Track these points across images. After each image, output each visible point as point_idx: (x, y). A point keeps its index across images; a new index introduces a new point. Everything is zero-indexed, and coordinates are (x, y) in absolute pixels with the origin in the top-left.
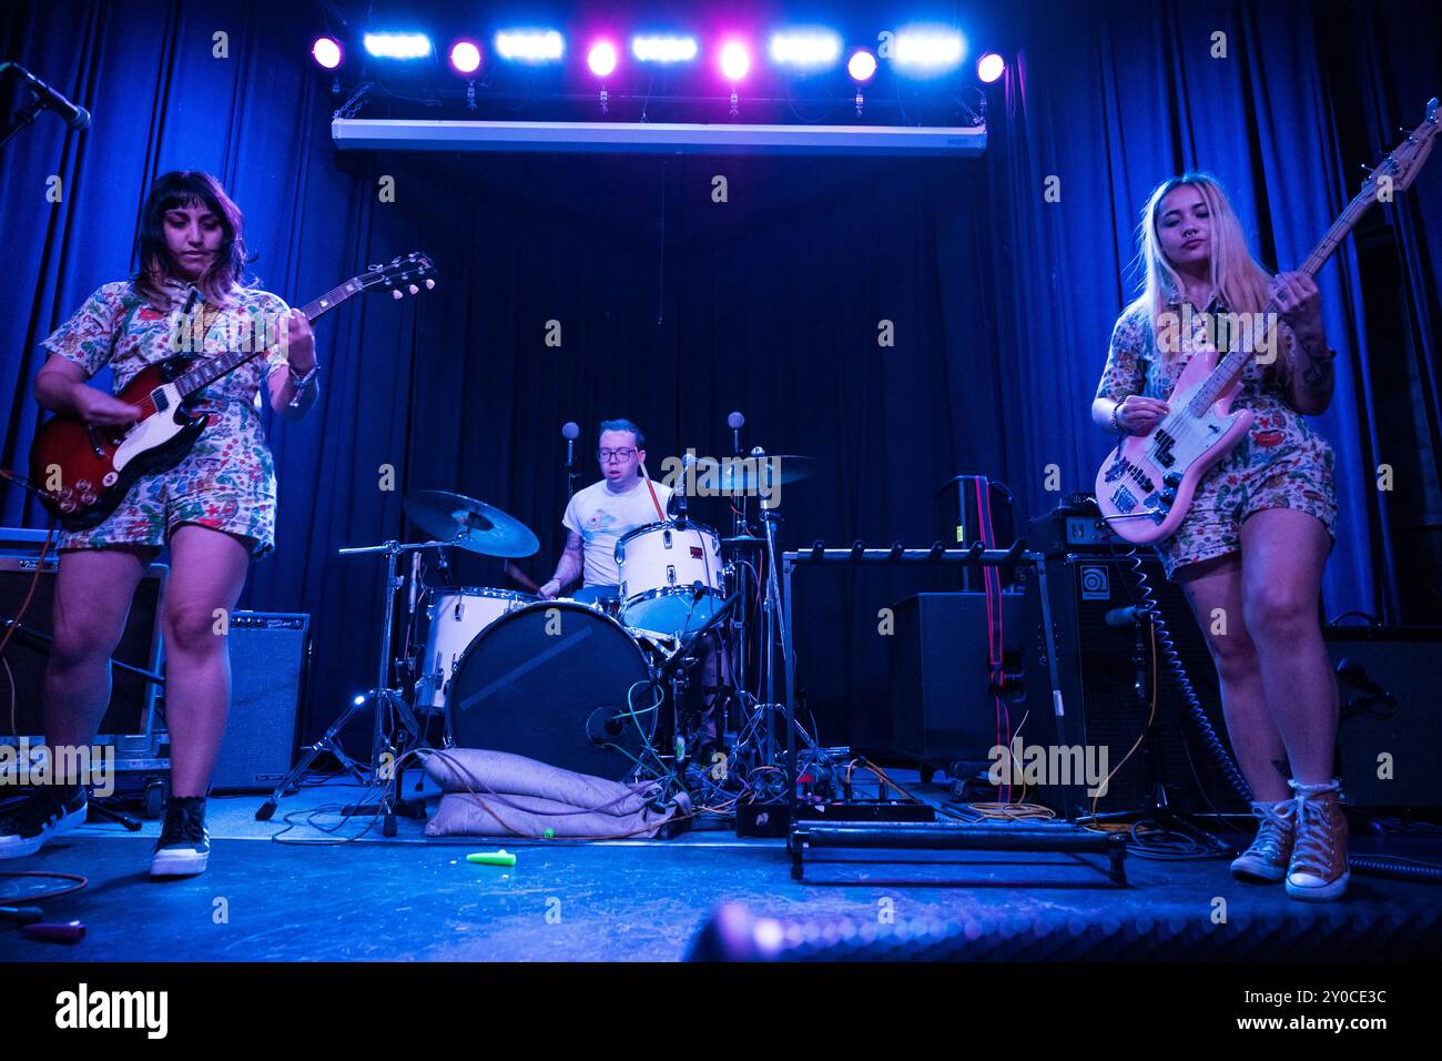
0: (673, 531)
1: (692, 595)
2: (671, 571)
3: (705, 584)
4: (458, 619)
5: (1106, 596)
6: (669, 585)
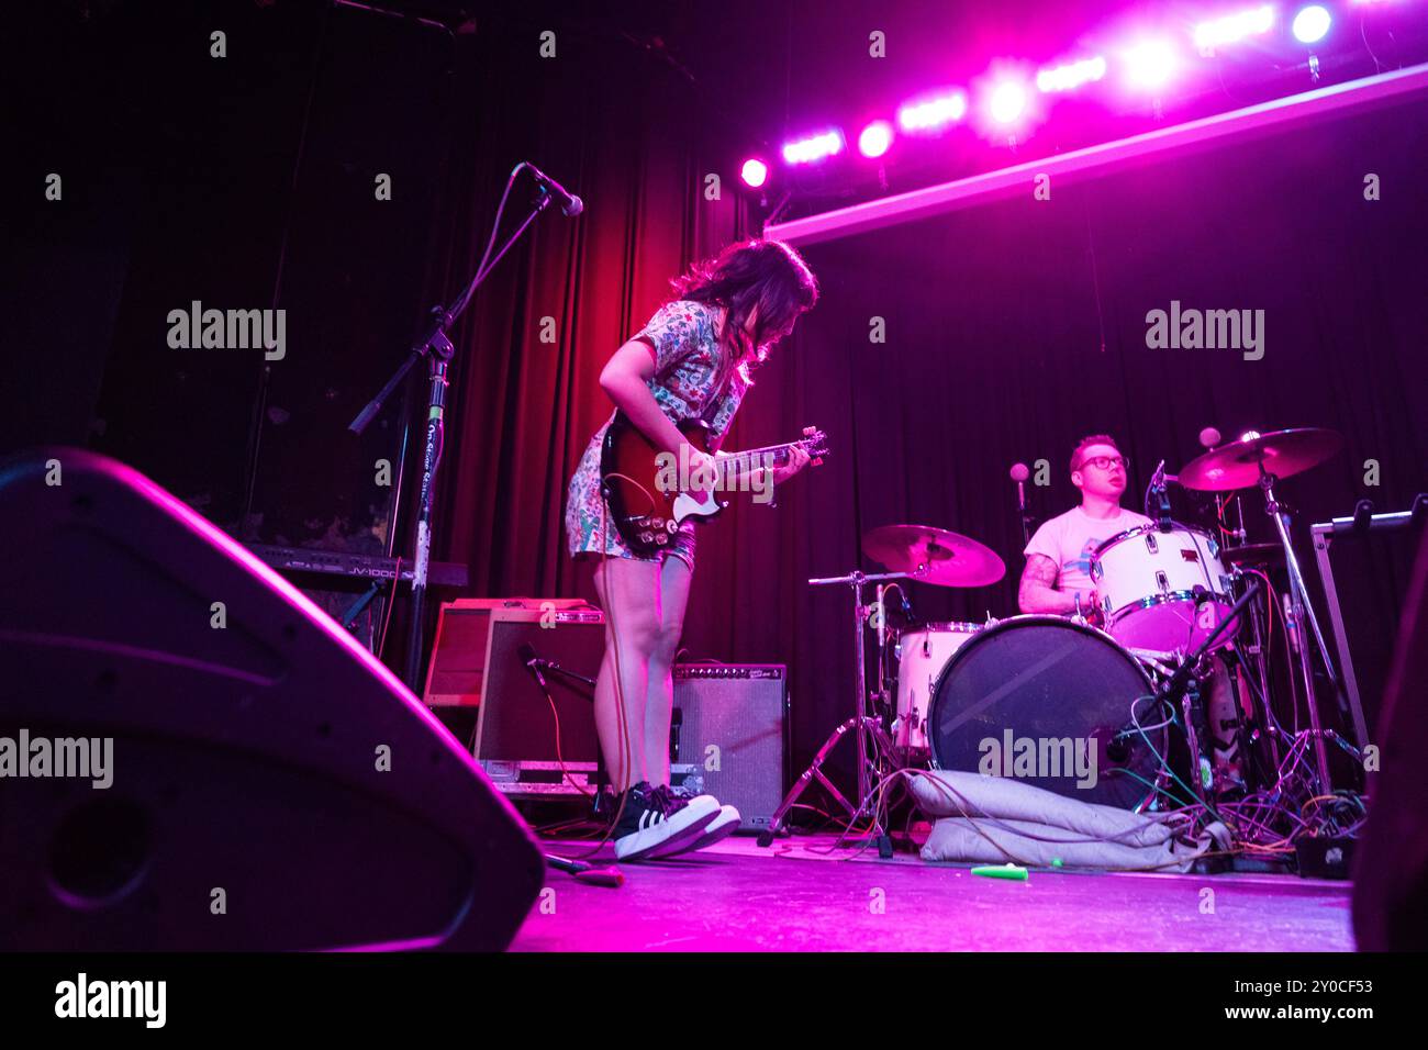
0: (1158, 535)
1: (1192, 601)
2: (1162, 576)
6: (1162, 592)
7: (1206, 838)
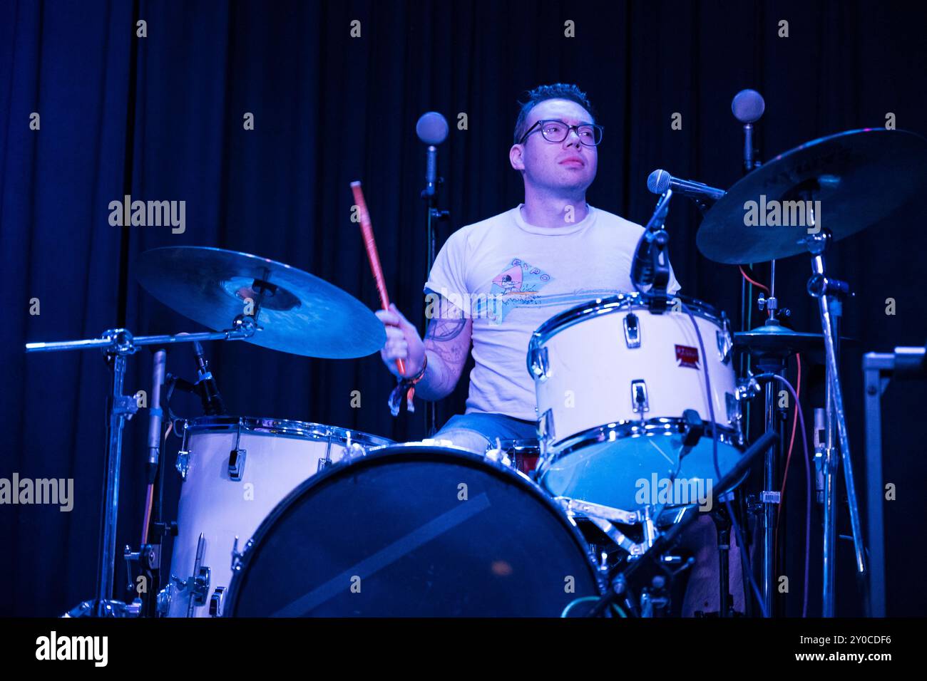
0: (643, 315)
1: (678, 437)
2: (640, 390)
3: (704, 416)
4: (235, 476)
6: (636, 418)
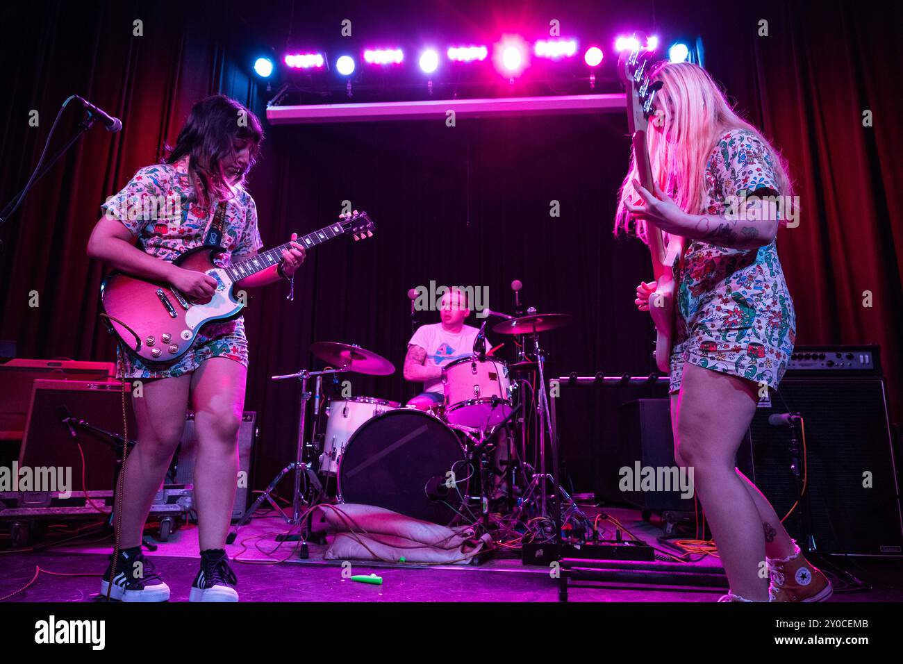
0: (478, 363)
1: (491, 404)
2: (477, 389)
3: (499, 397)
4: (345, 416)
5: (769, 405)
6: (476, 398)
7: (481, 542)
